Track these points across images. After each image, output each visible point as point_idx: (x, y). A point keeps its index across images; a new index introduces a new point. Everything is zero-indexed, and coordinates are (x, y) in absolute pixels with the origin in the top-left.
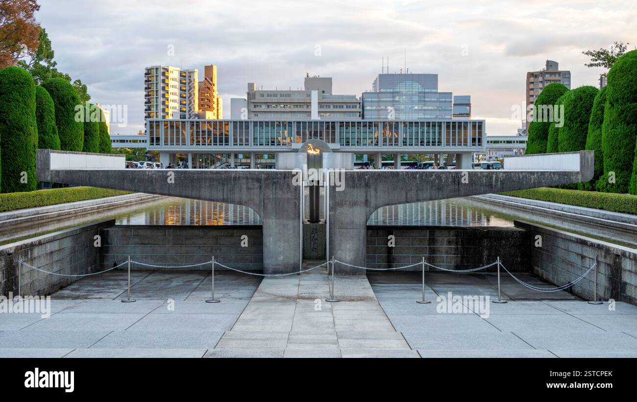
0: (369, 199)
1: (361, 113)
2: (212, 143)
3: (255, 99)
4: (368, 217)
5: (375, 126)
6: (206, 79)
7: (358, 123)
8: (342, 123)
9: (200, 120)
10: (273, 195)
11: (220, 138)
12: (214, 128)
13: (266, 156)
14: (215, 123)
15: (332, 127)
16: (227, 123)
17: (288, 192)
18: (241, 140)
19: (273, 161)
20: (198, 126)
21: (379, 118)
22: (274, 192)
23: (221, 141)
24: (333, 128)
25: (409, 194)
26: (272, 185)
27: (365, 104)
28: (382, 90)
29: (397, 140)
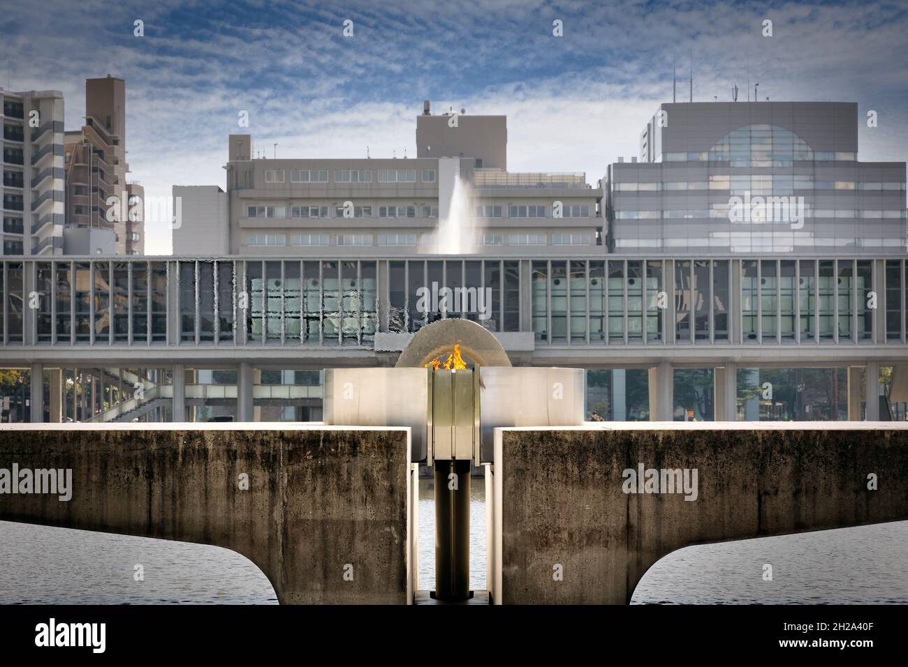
0: (634, 521)
1: (605, 232)
2: (111, 335)
3: (252, 187)
4: (631, 583)
5: (650, 274)
6: (89, 122)
7: (593, 264)
8: (539, 265)
9: (71, 258)
10: (315, 509)
11: (135, 317)
12: (117, 284)
13: (289, 375)
14: (120, 267)
15: (507, 276)
16: (159, 268)
17: (364, 501)
18: (206, 325)
19: (314, 392)
20: (62, 279)
21: (663, 249)
22: (319, 500)
23: (139, 331)
24: (512, 279)
25: (768, 504)
26: (314, 475)
27: (617, 202)
28: (671, 157)
29: (722, 321)
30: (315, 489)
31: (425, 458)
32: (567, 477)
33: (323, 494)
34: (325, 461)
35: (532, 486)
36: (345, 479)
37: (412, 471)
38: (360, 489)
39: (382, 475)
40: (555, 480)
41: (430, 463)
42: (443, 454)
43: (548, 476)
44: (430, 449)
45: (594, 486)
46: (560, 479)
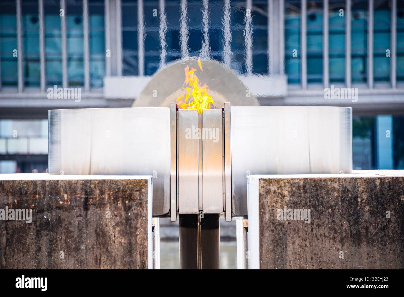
30: (39, 250)
31: (168, 211)
32: (336, 232)
33: (50, 255)
34: (52, 215)
35: (294, 243)
36: (76, 236)
37: (153, 228)
38: (93, 248)
39: (119, 231)
40: (321, 235)
41: (174, 217)
42: (189, 208)
43: (312, 230)
44: (173, 201)
45: (368, 243)
46: (327, 234)
